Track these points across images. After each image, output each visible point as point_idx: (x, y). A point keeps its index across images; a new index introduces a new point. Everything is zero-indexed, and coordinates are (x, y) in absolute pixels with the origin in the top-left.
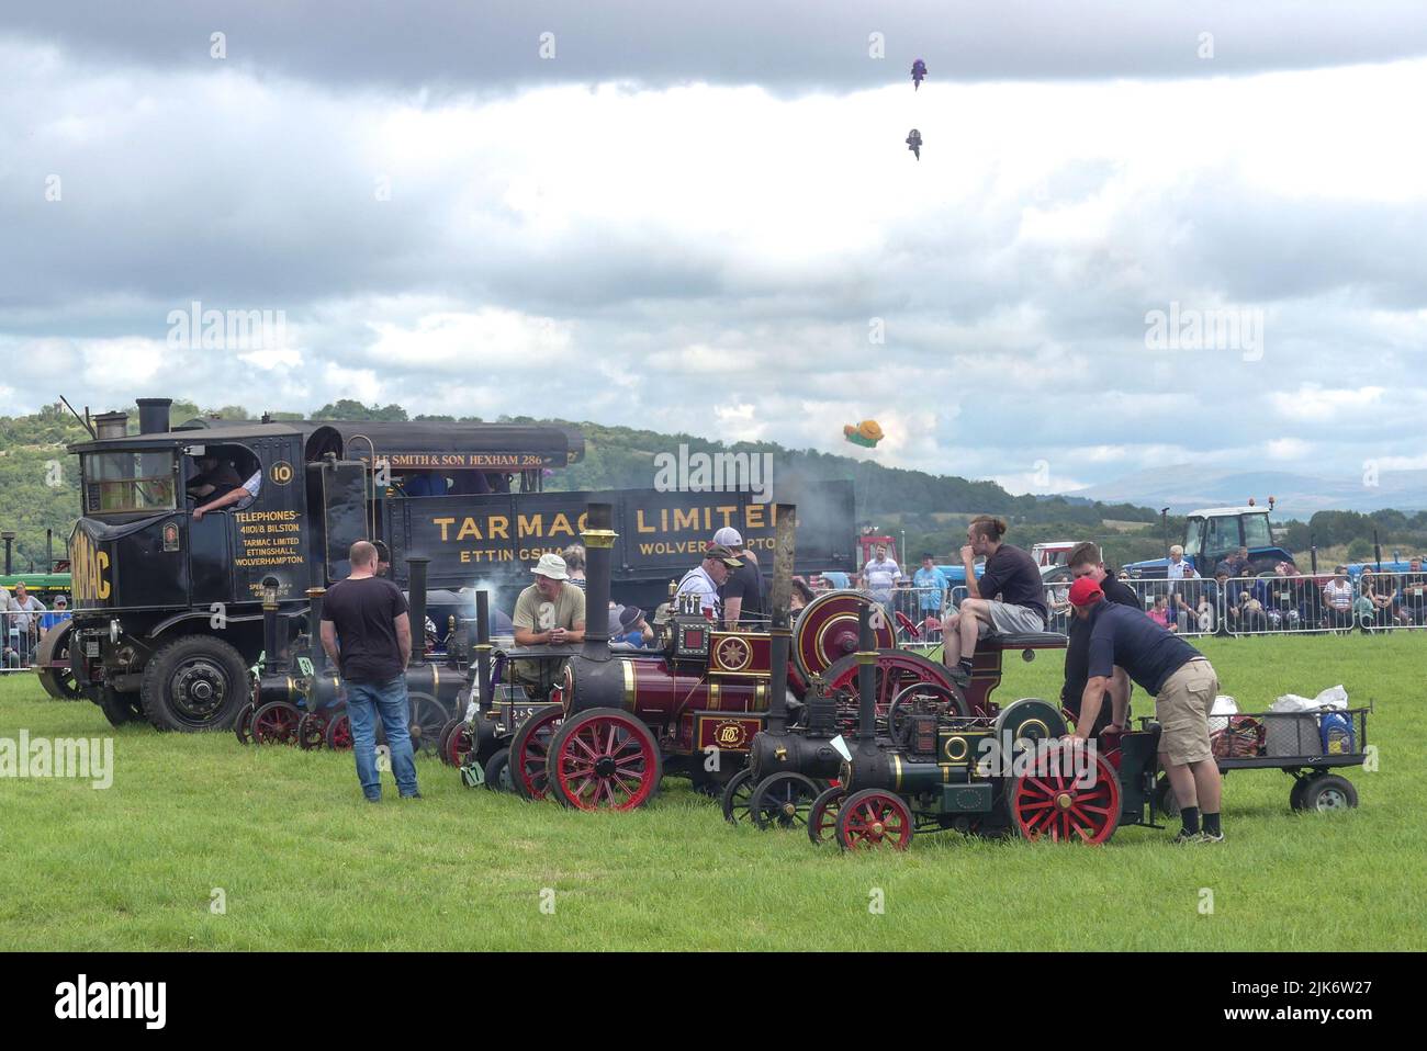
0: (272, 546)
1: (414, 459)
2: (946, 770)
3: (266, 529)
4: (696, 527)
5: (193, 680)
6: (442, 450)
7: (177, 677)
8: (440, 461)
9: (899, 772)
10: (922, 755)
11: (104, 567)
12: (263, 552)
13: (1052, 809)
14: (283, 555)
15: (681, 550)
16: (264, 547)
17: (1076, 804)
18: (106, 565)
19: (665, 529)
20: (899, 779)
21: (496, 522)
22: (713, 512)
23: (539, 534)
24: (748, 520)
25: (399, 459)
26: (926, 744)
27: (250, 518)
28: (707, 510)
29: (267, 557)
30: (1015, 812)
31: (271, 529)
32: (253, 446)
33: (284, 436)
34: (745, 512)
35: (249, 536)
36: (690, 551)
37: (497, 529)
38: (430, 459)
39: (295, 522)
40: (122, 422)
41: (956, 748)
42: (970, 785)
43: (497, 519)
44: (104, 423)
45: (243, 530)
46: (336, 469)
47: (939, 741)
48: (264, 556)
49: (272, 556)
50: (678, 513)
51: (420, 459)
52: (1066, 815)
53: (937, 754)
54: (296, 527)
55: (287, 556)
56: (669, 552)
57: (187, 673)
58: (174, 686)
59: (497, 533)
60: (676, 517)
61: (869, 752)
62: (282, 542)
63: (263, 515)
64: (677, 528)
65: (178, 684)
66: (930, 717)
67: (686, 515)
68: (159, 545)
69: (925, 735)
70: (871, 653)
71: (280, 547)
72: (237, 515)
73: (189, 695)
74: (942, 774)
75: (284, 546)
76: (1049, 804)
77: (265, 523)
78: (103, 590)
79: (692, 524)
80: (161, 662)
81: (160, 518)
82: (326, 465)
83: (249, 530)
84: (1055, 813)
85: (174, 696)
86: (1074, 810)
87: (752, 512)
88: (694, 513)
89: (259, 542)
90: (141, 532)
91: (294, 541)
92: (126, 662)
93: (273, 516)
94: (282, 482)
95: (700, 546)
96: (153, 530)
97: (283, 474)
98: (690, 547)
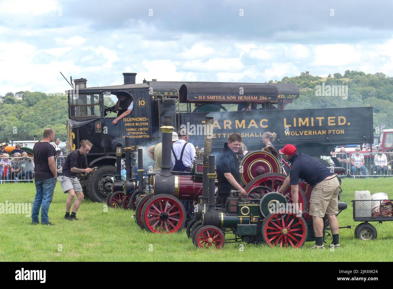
0: (137, 131)
1: (216, 98)
2: (241, 219)
3: (135, 124)
4: (308, 125)
5: (106, 182)
6: (227, 94)
7: (100, 181)
8: (226, 98)
9: (222, 219)
10: (232, 213)
11: (73, 138)
12: (134, 133)
13: (280, 234)
14: (142, 135)
15: (301, 134)
16: (134, 131)
17: (289, 233)
18: (74, 138)
19: (295, 126)
20: (222, 222)
21: (226, 122)
22: (315, 119)
23: (244, 127)
24: (329, 123)
25: (209, 97)
26: (234, 209)
27: (129, 120)
28: (312, 119)
29: (135, 135)
30: (265, 235)
31: (137, 124)
32: (130, 92)
33: (142, 88)
34: (328, 119)
35: (128, 127)
36: (305, 134)
37: (227, 125)
38: (222, 98)
39: (146, 122)
40: (84, 82)
41: (245, 211)
42: (250, 225)
43: (227, 121)
44: (78, 83)
45: (126, 125)
46: (163, 101)
47: (239, 208)
48: (134, 135)
49: (137, 135)
50: (300, 120)
51: (218, 98)
52: (285, 237)
53: (238, 212)
54: (147, 124)
55: (143, 135)
56: (296, 135)
57: (104, 180)
58: (99, 184)
59: (227, 127)
60: (300, 121)
61: (211, 212)
62: (141, 129)
63: (134, 119)
64: (300, 125)
65: (100, 184)
66: (235, 199)
67: (304, 121)
68: (94, 130)
69: (233, 205)
70: (213, 174)
71: (141, 131)
72: (124, 119)
73: (104, 188)
74: (240, 220)
75: (142, 131)
76: (279, 232)
77: (135, 122)
78: (73, 147)
79: (306, 124)
80: (94, 175)
81: (95, 119)
82: (160, 100)
83: (128, 124)
84: (281, 236)
85: (99, 189)
86: (289, 235)
87: (331, 119)
88: (307, 120)
89: (132, 130)
90: (87, 125)
91: (145, 129)
92: (83, 175)
93: (138, 119)
94: (142, 106)
95: (309, 133)
96: (92, 124)
97: (142, 103)
98: (305, 133)
